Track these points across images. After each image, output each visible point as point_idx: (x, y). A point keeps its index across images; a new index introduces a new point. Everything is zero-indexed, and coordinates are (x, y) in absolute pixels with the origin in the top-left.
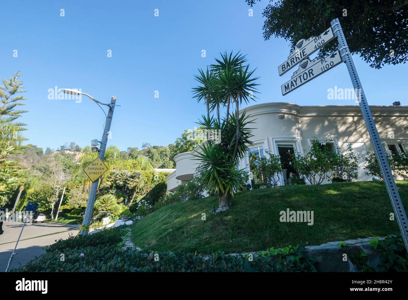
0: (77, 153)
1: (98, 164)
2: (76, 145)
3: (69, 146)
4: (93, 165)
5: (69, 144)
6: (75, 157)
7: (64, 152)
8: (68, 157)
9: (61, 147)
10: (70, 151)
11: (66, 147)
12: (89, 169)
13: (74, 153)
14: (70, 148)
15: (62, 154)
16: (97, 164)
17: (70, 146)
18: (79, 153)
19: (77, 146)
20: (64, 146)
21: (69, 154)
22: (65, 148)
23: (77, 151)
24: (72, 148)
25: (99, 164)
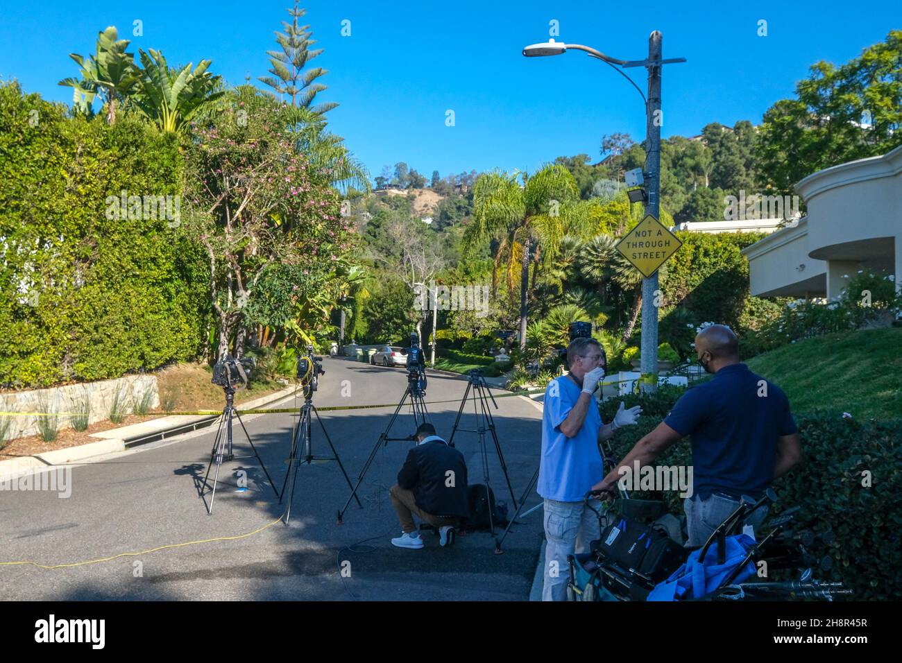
0: (416, 192)
1: (650, 231)
2: (409, 172)
3: (393, 176)
4: (638, 234)
5: (393, 170)
6: (413, 205)
7: (386, 193)
8: (398, 206)
9: (376, 179)
10: (399, 190)
11: (387, 180)
12: (631, 245)
13: (408, 193)
14: (398, 179)
15: (383, 200)
16: (648, 233)
17: (395, 174)
18: (421, 192)
19: (411, 173)
20: (382, 178)
21: (397, 196)
22: (386, 183)
23: (414, 187)
24: (402, 180)
25: (654, 233)
